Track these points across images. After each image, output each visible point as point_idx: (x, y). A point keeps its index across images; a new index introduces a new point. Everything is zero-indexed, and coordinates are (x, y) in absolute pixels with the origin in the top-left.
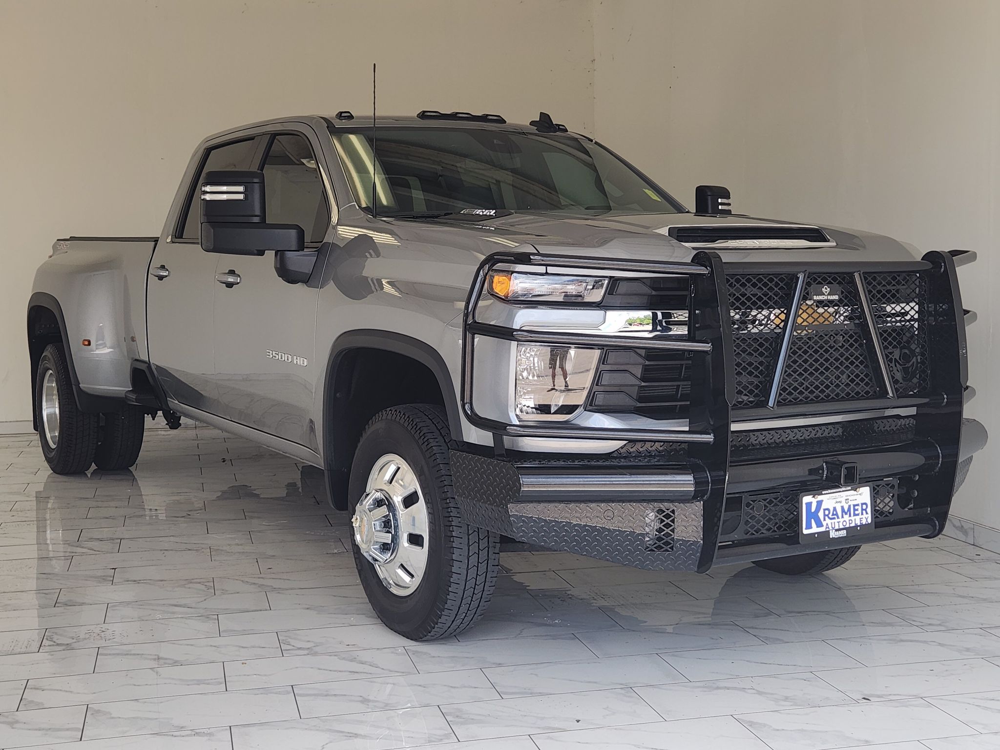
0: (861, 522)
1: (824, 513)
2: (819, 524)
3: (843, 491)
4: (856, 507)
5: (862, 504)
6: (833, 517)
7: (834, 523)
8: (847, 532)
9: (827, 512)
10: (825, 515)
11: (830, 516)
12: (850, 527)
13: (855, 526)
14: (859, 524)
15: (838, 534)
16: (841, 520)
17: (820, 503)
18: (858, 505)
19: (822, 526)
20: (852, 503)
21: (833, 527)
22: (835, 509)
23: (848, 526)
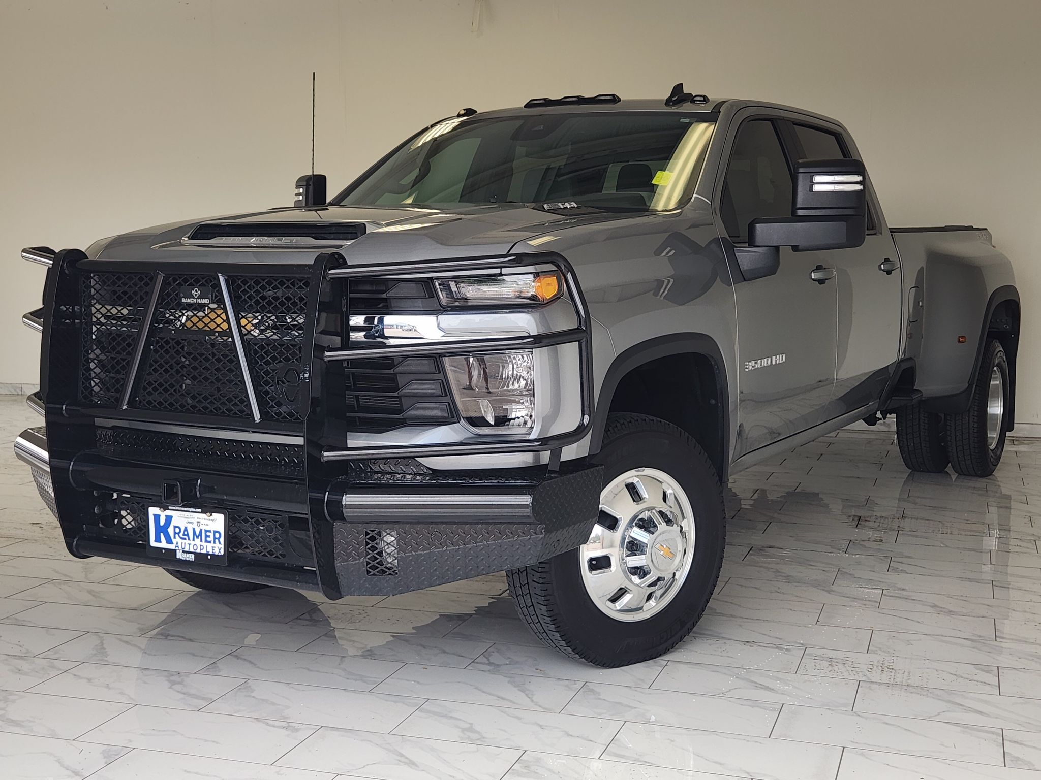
0: (214, 551)
1: (175, 530)
2: (169, 541)
3: (192, 512)
4: (208, 534)
5: (215, 532)
6: (184, 537)
7: (185, 543)
8: (195, 557)
9: (177, 530)
10: (175, 533)
11: (181, 535)
12: (200, 553)
13: (206, 554)
14: (211, 553)
15: (185, 556)
16: (193, 543)
17: (169, 519)
18: (210, 531)
19: (172, 543)
20: (204, 528)
21: (183, 547)
22: (186, 529)
23: (198, 551)
